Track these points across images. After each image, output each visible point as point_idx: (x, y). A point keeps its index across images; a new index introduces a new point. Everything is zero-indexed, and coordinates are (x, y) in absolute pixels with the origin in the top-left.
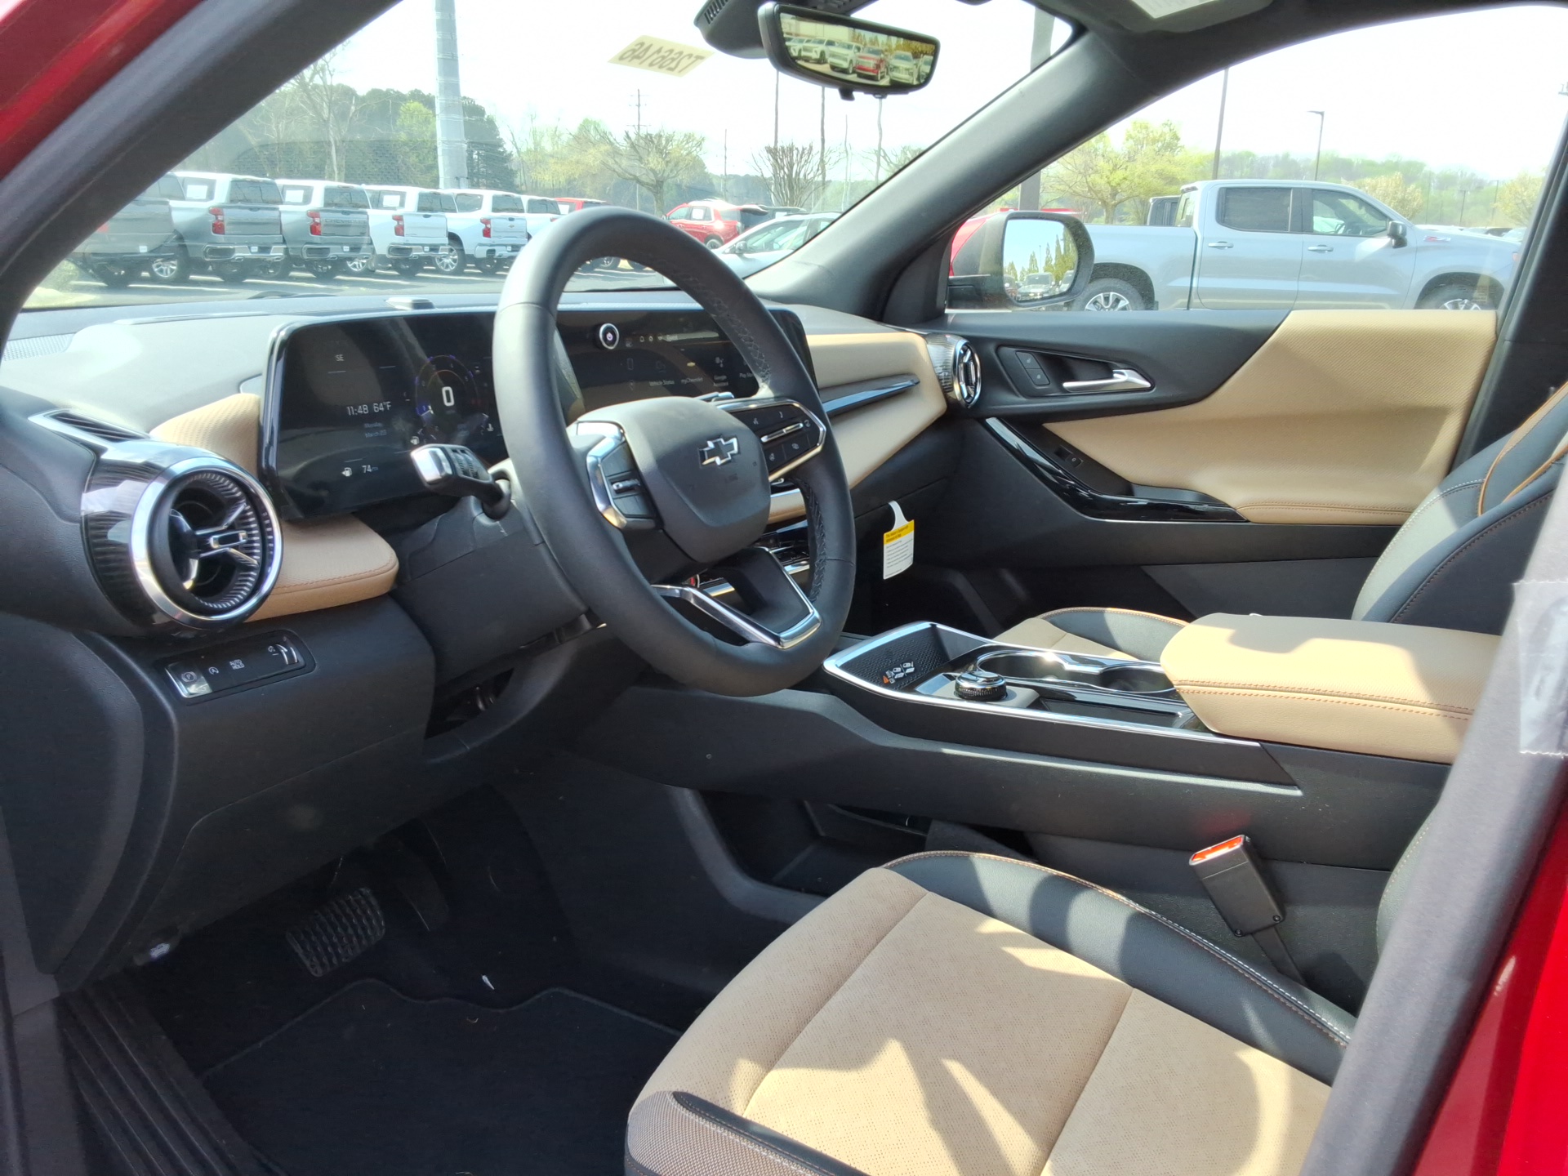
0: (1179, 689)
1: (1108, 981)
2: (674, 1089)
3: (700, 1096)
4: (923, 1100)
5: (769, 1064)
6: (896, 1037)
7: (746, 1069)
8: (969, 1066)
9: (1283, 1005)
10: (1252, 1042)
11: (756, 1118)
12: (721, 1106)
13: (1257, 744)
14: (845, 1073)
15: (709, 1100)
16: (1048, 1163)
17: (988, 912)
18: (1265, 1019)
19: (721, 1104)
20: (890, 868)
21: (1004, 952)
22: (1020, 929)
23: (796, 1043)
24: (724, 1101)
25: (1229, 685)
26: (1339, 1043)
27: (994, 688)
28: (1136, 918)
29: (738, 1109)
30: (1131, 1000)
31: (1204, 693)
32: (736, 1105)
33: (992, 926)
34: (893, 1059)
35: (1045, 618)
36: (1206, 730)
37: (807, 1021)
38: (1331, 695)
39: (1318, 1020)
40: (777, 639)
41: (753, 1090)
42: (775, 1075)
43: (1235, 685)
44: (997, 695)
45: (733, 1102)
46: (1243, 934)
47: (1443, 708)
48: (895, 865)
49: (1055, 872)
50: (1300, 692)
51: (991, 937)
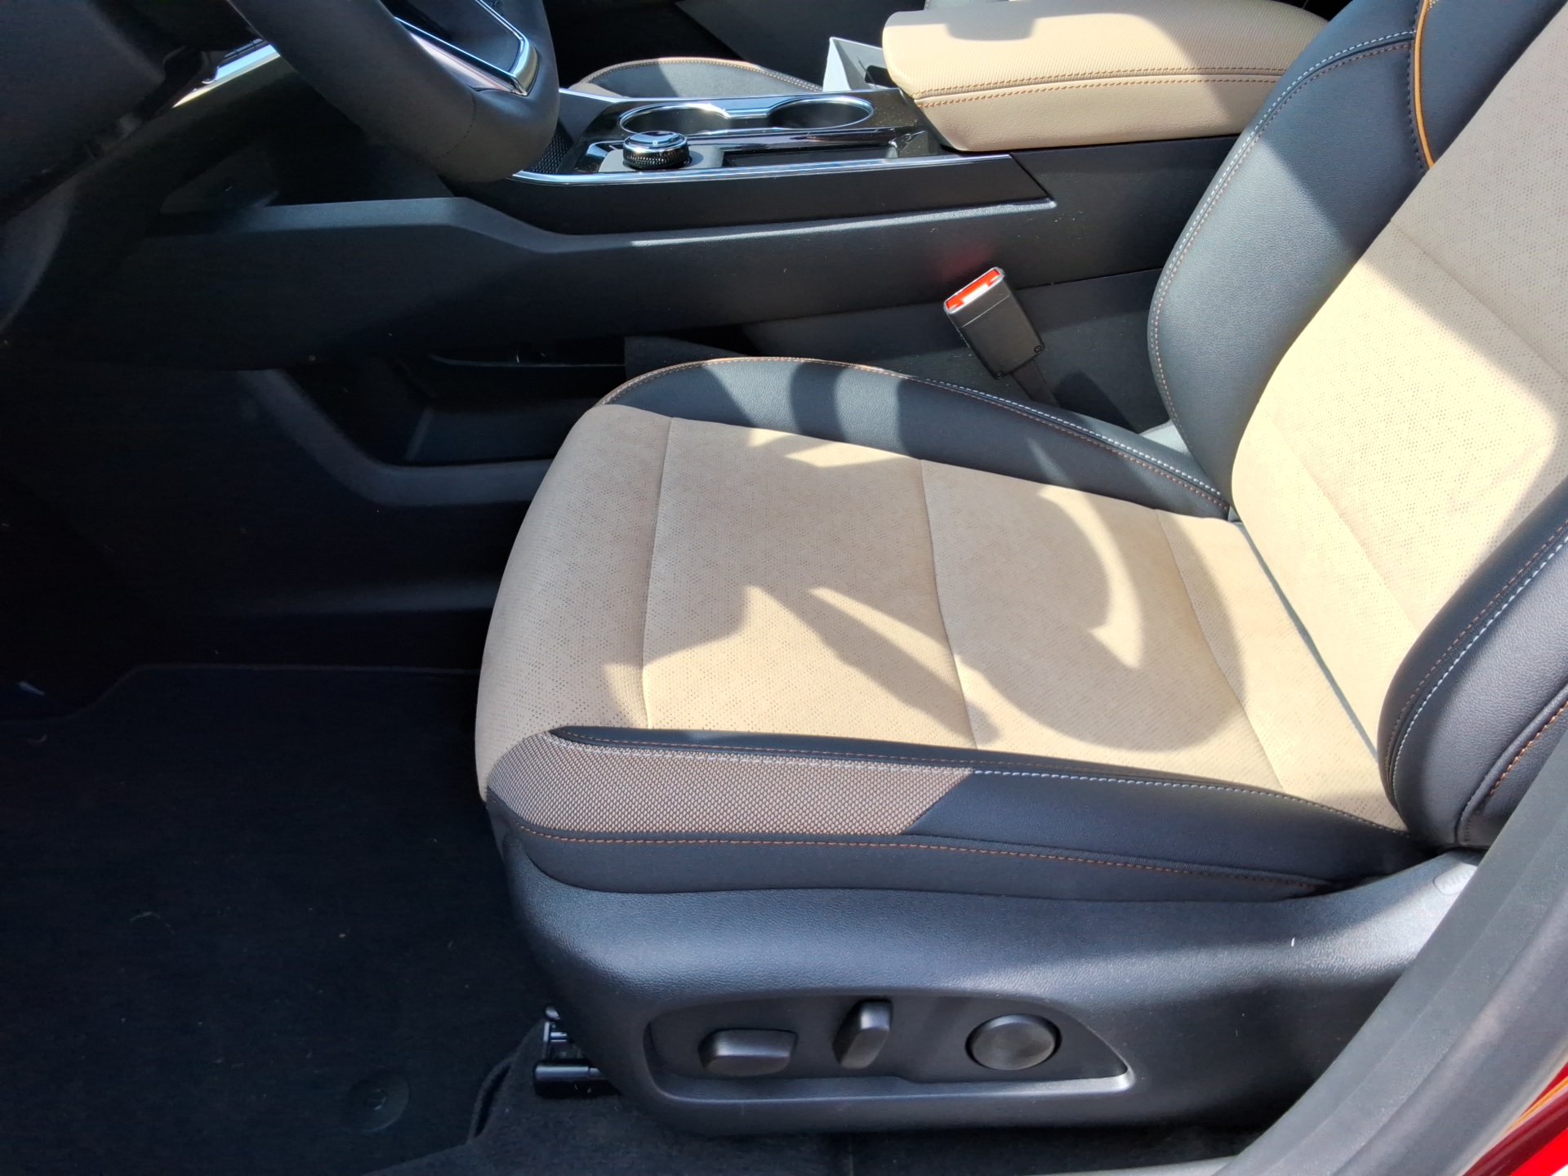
0: (921, 104)
1: (898, 460)
2: (549, 728)
3: (585, 724)
4: (819, 639)
5: (639, 662)
6: (751, 583)
7: (618, 674)
8: (837, 588)
9: (1066, 434)
10: (1044, 480)
11: (666, 725)
12: (617, 726)
13: (1007, 156)
14: (727, 640)
15: (600, 725)
16: (957, 659)
17: (748, 423)
18: (1051, 454)
19: (616, 724)
20: (613, 402)
21: (791, 461)
22: (786, 431)
23: (650, 624)
24: (617, 719)
25: (979, 87)
26: (1123, 456)
27: (677, 150)
28: (904, 387)
29: (639, 722)
30: (924, 473)
31: (952, 102)
32: (634, 718)
33: (761, 437)
34: (761, 605)
35: (591, 82)
36: (950, 151)
37: (645, 598)
38: (1090, 78)
39: (1099, 440)
40: (507, 79)
41: (641, 693)
42: (650, 671)
43: (985, 86)
44: (680, 159)
45: (628, 716)
46: (1004, 375)
47: (1205, 71)
48: (617, 397)
49: (803, 360)
50: (1057, 81)
51: (768, 448)
